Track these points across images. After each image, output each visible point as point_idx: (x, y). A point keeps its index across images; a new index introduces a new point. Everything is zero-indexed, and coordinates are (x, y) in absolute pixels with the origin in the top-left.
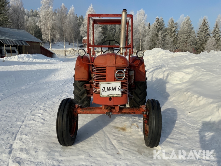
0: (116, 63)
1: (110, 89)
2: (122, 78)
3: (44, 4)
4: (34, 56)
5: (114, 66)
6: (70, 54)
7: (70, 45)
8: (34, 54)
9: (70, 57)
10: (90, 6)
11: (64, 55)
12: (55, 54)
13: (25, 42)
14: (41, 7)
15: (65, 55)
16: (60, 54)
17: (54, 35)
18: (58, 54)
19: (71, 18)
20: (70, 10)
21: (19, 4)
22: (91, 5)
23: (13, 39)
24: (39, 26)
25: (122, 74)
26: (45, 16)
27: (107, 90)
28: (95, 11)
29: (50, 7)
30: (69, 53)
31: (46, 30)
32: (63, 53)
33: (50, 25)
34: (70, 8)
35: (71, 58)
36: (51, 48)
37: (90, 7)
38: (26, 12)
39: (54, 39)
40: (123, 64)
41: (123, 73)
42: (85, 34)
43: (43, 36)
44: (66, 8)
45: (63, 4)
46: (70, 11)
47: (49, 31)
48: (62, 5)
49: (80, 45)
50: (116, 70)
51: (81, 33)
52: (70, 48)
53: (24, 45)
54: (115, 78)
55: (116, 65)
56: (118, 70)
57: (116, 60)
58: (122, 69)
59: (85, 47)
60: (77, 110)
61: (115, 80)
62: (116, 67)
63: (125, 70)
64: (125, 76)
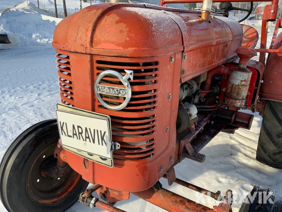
0: (92, 41)
1: (79, 133)
2: (120, 104)
5: (86, 54)
25: (117, 87)
27: (74, 134)
40: (121, 48)
41: (120, 83)
50: (96, 71)
54: (94, 100)
55: (94, 51)
56: (103, 69)
57: (94, 30)
58: (120, 67)
59: (258, 19)
60: (59, 153)
61: (96, 107)
62: (96, 58)
63: (128, 72)
64: (129, 96)
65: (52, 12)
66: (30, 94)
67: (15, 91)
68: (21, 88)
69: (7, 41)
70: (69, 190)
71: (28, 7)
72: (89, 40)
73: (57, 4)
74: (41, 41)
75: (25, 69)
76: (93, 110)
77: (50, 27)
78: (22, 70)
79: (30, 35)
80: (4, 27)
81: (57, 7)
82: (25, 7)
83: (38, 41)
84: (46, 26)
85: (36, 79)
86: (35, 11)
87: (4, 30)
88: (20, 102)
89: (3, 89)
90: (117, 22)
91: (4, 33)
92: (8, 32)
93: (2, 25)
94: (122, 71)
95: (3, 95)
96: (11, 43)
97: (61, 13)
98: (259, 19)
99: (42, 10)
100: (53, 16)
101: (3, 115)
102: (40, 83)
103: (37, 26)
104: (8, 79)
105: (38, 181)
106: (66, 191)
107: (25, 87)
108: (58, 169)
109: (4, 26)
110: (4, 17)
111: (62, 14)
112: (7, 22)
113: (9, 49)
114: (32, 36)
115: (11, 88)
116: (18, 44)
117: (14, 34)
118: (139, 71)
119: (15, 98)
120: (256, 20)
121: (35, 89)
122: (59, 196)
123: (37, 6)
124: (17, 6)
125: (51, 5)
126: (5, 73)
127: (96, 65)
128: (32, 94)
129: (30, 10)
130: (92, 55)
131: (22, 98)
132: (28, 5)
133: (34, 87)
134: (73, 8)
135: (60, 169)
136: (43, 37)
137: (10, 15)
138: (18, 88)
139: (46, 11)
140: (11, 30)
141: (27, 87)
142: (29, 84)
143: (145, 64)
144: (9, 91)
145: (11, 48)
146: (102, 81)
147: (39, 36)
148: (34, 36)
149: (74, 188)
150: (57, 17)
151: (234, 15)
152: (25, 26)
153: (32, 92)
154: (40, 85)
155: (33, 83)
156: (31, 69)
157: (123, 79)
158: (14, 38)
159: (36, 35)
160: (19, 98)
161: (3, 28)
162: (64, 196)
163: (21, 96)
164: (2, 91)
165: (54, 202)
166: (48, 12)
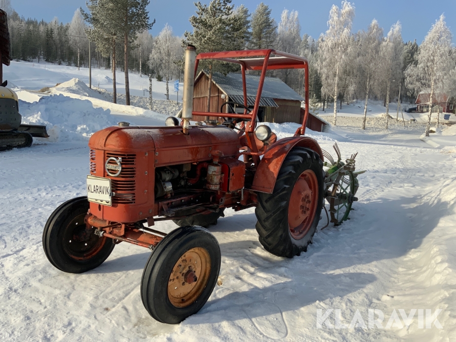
2: (116, 173)
3: (335, 25)
4: (283, 126)
5: (102, 150)
6: (376, 127)
7: (385, 106)
8: (285, 123)
9: (373, 131)
10: (439, 19)
11: (360, 128)
12: (328, 124)
13: (272, 100)
14: (328, 32)
15: (364, 128)
16: (353, 125)
17: (345, 87)
18: (350, 125)
19: (390, 50)
20: (391, 31)
21: (294, 29)
22: (442, 17)
23: (252, 95)
24: (319, 68)
25: (115, 165)
26: (332, 49)
28: (449, 31)
29: (346, 30)
30: (373, 123)
31: (330, 77)
32: (361, 124)
33: (340, 67)
34: (392, 29)
35: (375, 135)
36: (335, 112)
37: (439, 23)
38: (309, 43)
39: (344, 94)
41: (116, 163)
42: (417, 83)
43: (322, 88)
44: (381, 30)
45: (374, 22)
46: (389, 34)
47: (337, 78)
48: (371, 22)
49: (411, 106)
51: (408, 80)
52: (383, 114)
53: (269, 106)
54: (105, 172)
55: (105, 149)
56: (110, 157)
57: (106, 140)
58: (116, 156)
59: (422, 112)
60: (88, 218)
61: (106, 175)
62: (106, 152)
63: (120, 158)
64: (120, 169)
65: (109, 94)
66: (68, 193)
67: (52, 190)
68: (58, 187)
69: (44, 134)
70: (93, 254)
71: (75, 86)
72: (104, 143)
73: (116, 81)
74: (87, 135)
75: (64, 168)
76: (104, 176)
77: (102, 117)
78: (61, 169)
79: (74, 127)
80: (42, 117)
81: (117, 87)
82: (72, 86)
83: (84, 135)
84: (97, 116)
85: (76, 179)
86: (85, 92)
87: (41, 119)
88: (57, 200)
89: (39, 187)
90: (116, 137)
91: (42, 123)
92: (46, 123)
93: (39, 113)
94: (117, 158)
95: (39, 193)
96: (49, 136)
97: (121, 95)
98: (424, 111)
99: (96, 90)
100: (109, 101)
101: (40, 209)
102: (81, 183)
103: (85, 115)
104: (44, 178)
105: (70, 241)
106: (91, 254)
107: (63, 186)
108: (86, 232)
109: (42, 114)
110: (42, 104)
111: (123, 98)
112: (46, 110)
113: (45, 144)
114: (77, 128)
115: (48, 187)
116: (57, 138)
117: (53, 125)
118: (125, 158)
119: (52, 196)
120: (418, 112)
121: (74, 188)
122: (84, 257)
123: (88, 85)
124: (60, 84)
125: (109, 84)
126: (41, 172)
127: (106, 155)
128: (70, 193)
129: (77, 91)
130: (105, 151)
131: (59, 196)
132: (75, 84)
133: (73, 187)
134: (141, 89)
135: (87, 232)
136: (91, 131)
137: (50, 100)
138: (56, 187)
139: (100, 92)
140: (49, 120)
141: (65, 186)
142: (68, 183)
143: (128, 155)
144: (45, 190)
145: (49, 143)
146: (109, 163)
147: (86, 128)
148: (79, 128)
149: (97, 253)
150: (115, 102)
151: (384, 104)
152: (69, 115)
153: (70, 192)
154: (80, 185)
155: (72, 183)
156: (72, 169)
157: (118, 161)
158: (53, 130)
159: (82, 127)
160: (56, 196)
161: (40, 117)
162: (88, 257)
163: (58, 195)
164: (38, 189)
165: (80, 260)
166: (103, 93)
